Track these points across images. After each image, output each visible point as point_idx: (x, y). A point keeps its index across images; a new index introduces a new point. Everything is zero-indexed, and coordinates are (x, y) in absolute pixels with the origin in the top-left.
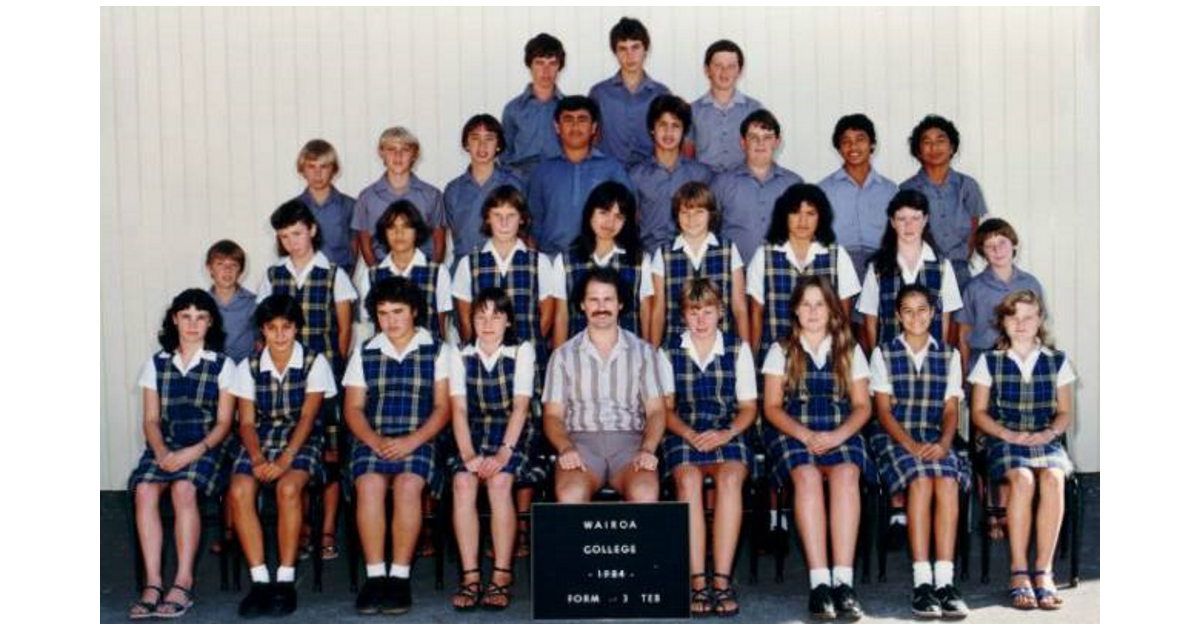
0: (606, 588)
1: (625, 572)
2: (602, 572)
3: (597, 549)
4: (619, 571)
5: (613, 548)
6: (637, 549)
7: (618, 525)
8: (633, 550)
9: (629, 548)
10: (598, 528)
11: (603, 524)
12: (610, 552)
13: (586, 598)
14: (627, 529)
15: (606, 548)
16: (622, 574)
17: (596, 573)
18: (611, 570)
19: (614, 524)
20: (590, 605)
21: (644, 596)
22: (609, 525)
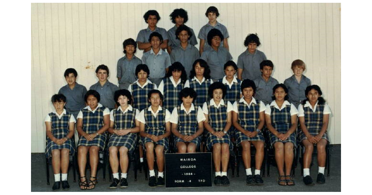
0: (186, 178)
1: (193, 173)
2: (186, 173)
3: (184, 167)
4: (190, 173)
5: (189, 166)
6: (196, 166)
7: (190, 160)
8: (195, 167)
9: (194, 166)
10: (185, 161)
11: (186, 159)
12: (188, 167)
13: (180, 181)
14: (193, 161)
15: (187, 167)
16: (192, 174)
17: (184, 174)
18: (188, 173)
19: (189, 159)
20: (182, 183)
21: (199, 180)
22: (188, 160)
